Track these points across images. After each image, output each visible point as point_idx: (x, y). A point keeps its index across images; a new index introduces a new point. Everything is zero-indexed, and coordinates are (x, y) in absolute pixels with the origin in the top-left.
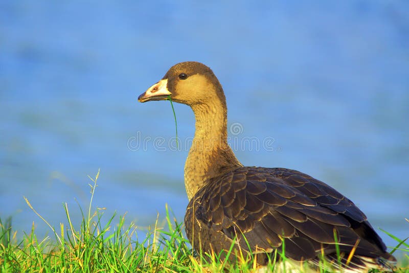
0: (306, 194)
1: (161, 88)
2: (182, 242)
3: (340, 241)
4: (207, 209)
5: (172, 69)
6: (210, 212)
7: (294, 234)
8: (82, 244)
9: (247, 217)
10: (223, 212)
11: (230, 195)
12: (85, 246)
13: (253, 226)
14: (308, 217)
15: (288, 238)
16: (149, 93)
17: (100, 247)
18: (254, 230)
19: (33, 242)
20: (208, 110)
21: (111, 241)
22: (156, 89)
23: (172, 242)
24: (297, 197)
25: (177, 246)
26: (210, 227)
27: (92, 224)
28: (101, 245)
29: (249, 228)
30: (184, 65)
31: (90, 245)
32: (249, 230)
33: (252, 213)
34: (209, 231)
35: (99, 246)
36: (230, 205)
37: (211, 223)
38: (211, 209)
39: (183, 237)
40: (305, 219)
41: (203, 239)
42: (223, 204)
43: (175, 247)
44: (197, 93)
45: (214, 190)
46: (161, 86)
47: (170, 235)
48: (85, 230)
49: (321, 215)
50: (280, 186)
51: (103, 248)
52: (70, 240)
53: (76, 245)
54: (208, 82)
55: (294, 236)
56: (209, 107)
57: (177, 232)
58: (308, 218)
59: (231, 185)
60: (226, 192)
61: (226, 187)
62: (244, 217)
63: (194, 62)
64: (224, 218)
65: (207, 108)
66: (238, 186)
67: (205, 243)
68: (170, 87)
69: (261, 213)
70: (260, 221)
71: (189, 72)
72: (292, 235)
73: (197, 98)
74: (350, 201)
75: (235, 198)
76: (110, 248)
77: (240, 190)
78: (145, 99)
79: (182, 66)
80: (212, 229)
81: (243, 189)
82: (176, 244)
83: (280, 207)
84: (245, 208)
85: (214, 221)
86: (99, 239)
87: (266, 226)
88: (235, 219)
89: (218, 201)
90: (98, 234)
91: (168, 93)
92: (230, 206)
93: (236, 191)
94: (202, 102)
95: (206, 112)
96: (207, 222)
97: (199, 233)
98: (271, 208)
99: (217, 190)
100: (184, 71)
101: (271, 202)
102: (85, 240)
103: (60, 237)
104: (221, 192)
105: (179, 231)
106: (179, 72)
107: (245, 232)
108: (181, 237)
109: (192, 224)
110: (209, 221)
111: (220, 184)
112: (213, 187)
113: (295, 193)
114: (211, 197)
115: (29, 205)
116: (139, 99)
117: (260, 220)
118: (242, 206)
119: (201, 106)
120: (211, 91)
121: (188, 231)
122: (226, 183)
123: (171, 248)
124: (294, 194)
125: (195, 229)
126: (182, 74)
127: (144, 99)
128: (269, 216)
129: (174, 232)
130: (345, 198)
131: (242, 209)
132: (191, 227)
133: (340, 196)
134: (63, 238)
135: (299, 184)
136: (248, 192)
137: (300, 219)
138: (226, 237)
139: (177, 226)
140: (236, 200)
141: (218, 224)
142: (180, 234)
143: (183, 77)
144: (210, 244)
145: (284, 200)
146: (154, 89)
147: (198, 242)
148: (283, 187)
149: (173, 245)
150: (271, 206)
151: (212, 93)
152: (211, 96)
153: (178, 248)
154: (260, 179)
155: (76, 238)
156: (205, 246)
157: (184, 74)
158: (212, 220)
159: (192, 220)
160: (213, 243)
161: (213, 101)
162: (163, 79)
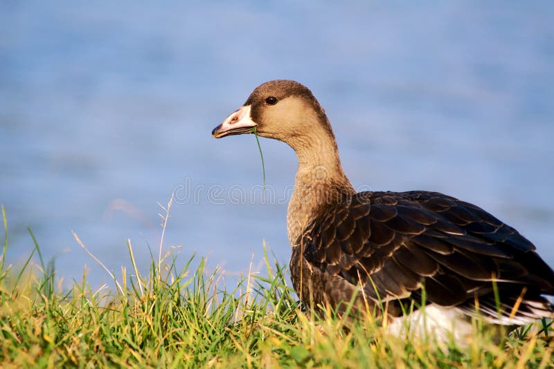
0: (452, 221)
1: (243, 117)
2: (285, 292)
3: (499, 276)
4: (317, 246)
5: (257, 91)
6: (323, 250)
7: (438, 270)
8: (151, 294)
9: (373, 252)
10: (340, 248)
11: (348, 224)
12: (155, 297)
13: (382, 265)
14: (457, 247)
15: (430, 276)
16: (227, 126)
17: (176, 299)
18: (384, 270)
19: (85, 292)
20: (311, 142)
21: (190, 290)
22: (236, 119)
23: (272, 292)
24: (440, 224)
25: (278, 297)
26: (323, 271)
27: (164, 267)
28: (176, 295)
29: (376, 267)
30: (273, 85)
31: (162, 295)
32: (378, 270)
33: (379, 246)
34: (322, 276)
35: (173, 297)
36: (349, 236)
37: (325, 264)
38: (324, 245)
39: (286, 285)
40: (451, 250)
41: (314, 288)
42: (340, 236)
43: (275, 298)
44: (292, 122)
45: (326, 220)
46: (243, 115)
47: (270, 282)
48: (155, 275)
49: (473, 245)
50: (417, 210)
51: (179, 301)
52: (134, 289)
53: (143, 296)
54: (304, 106)
55: (437, 273)
56: (310, 138)
57: (279, 278)
58: (455, 249)
59: (348, 211)
60: (344, 222)
61: (343, 215)
62: (369, 252)
63: (286, 81)
64: (342, 256)
65: (309, 139)
66: (359, 212)
67: (318, 293)
68: (255, 115)
69: (391, 246)
70: (391, 257)
71: (279, 95)
72: (435, 273)
73: (292, 129)
74: (512, 229)
75: (355, 227)
76: (189, 299)
77: (361, 217)
78: (222, 133)
79: (270, 87)
80: (326, 274)
81: (366, 215)
82: (277, 293)
83: (418, 236)
84: (369, 240)
85: (329, 261)
86: (174, 287)
87: (399, 262)
88: (357, 256)
89: (333, 233)
90: (173, 281)
91: (251, 123)
92: (349, 239)
93: (357, 218)
94: (299, 133)
95: (308, 145)
96: (320, 263)
97: (310, 281)
98: (405, 239)
99: (330, 220)
100: (273, 94)
101: (405, 230)
102: (156, 290)
103: (122, 285)
104: (336, 222)
105: (281, 277)
106: (266, 95)
107: (372, 272)
108: (284, 284)
109: (299, 268)
110: (322, 261)
111: (334, 212)
112: (325, 217)
113: (437, 218)
114: (322, 229)
115: (80, 242)
116: (213, 133)
117: (391, 254)
118: (365, 238)
119: (299, 138)
120: (311, 117)
121: (295, 278)
122: (342, 210)
123: (271, 299)
124: (434, 220)
125: (303, 275)
126: (270, 97)
127: (220, 133)
128: (402, 248)
129: (274, 278)
130: (505, 225)
131: (365, 242)
132: (299, 274)
133: (498, 222)
134: (125, 287)
135: (442, 209)
136: (374, 219)
137: (444, 251)
138: (346, 282)
139: (279, 271)
140: (357, 230)
141: (334, 264)
142: (283, 281)
143: (272, 101)
144: (325, 295)
145: (422, 227)
146: (233, 120)
147: (309, 293)
148: (420, 212)
149: (273, 296)
150: (405, 236)
151: (312, 120)
152: (311, 124)
153: (279, 300)
154: (388, 203)
155: (142, 286)
156: (317, 297)
157: (273, 97)
158: (327, 260)
159: (300, 264)
160: (329, 292)
161: (315, 131)
162: (245, 105)
